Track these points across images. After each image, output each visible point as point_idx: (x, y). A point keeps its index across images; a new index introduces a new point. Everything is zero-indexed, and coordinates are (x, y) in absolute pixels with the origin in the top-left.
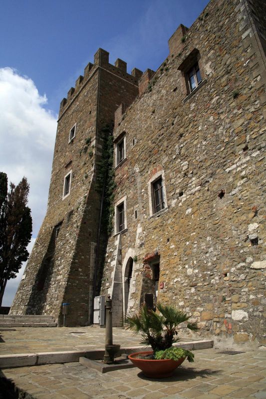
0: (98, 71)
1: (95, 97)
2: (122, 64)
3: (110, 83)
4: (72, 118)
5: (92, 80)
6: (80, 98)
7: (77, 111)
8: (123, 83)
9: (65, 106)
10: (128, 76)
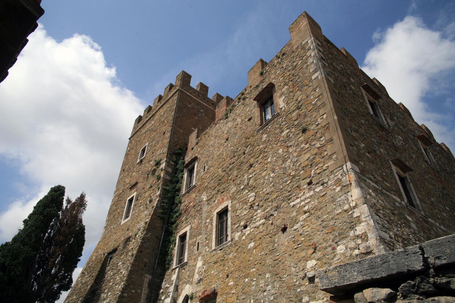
0: (178, 93)
1: (171, 118)
2: (204, 88)
3: (189, 105)
4: (145, 137)
5: (170, 101)
6: (156, 117)
7: (151, 130)
8: (203, 107)
9: (140, 123)
10: (209, 101)
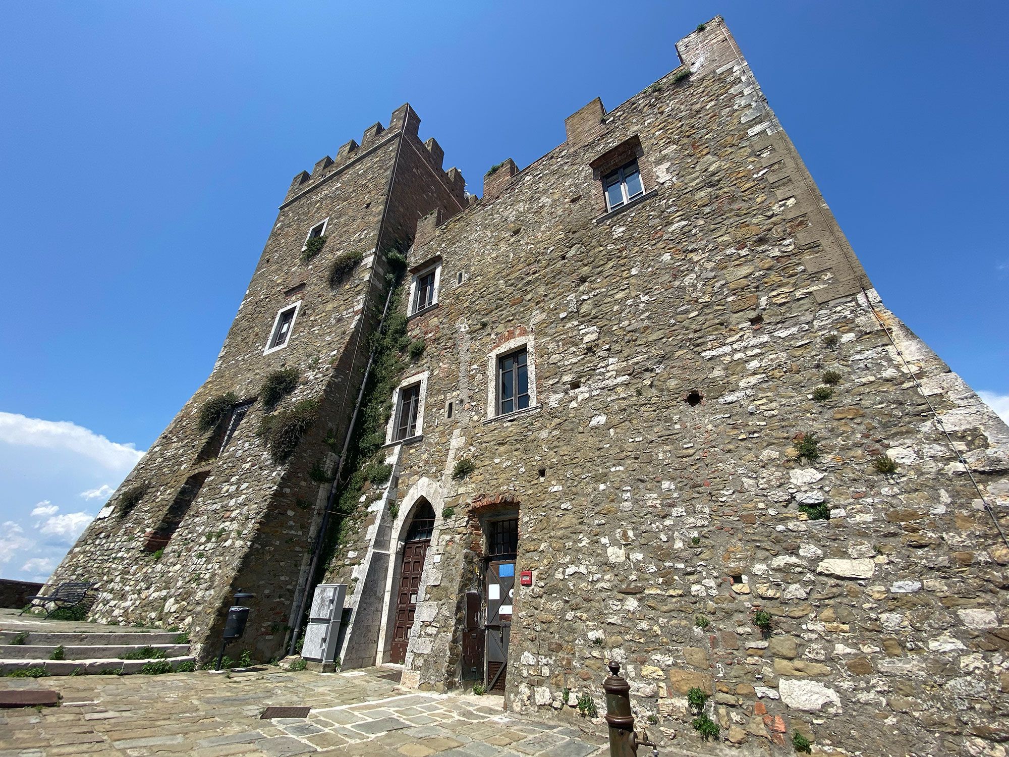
0: (397, 140)
1: (384, 181)
2: (438, 153)
3: (414, 170)
4: (318, 209)
6: (346, 177)
7: (335, 198)
8: (435, 183)
9: (306, 184)
10: (444, 175)
